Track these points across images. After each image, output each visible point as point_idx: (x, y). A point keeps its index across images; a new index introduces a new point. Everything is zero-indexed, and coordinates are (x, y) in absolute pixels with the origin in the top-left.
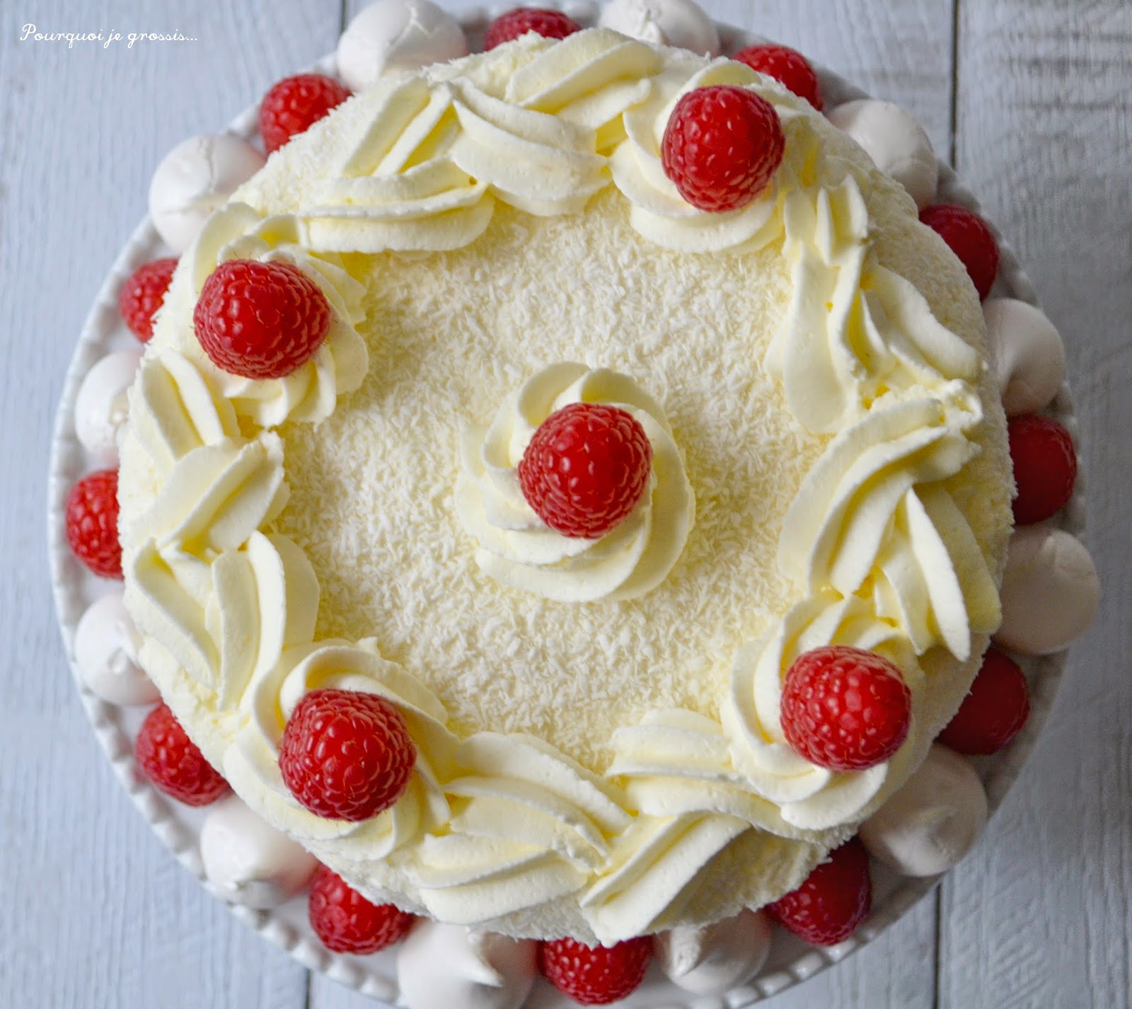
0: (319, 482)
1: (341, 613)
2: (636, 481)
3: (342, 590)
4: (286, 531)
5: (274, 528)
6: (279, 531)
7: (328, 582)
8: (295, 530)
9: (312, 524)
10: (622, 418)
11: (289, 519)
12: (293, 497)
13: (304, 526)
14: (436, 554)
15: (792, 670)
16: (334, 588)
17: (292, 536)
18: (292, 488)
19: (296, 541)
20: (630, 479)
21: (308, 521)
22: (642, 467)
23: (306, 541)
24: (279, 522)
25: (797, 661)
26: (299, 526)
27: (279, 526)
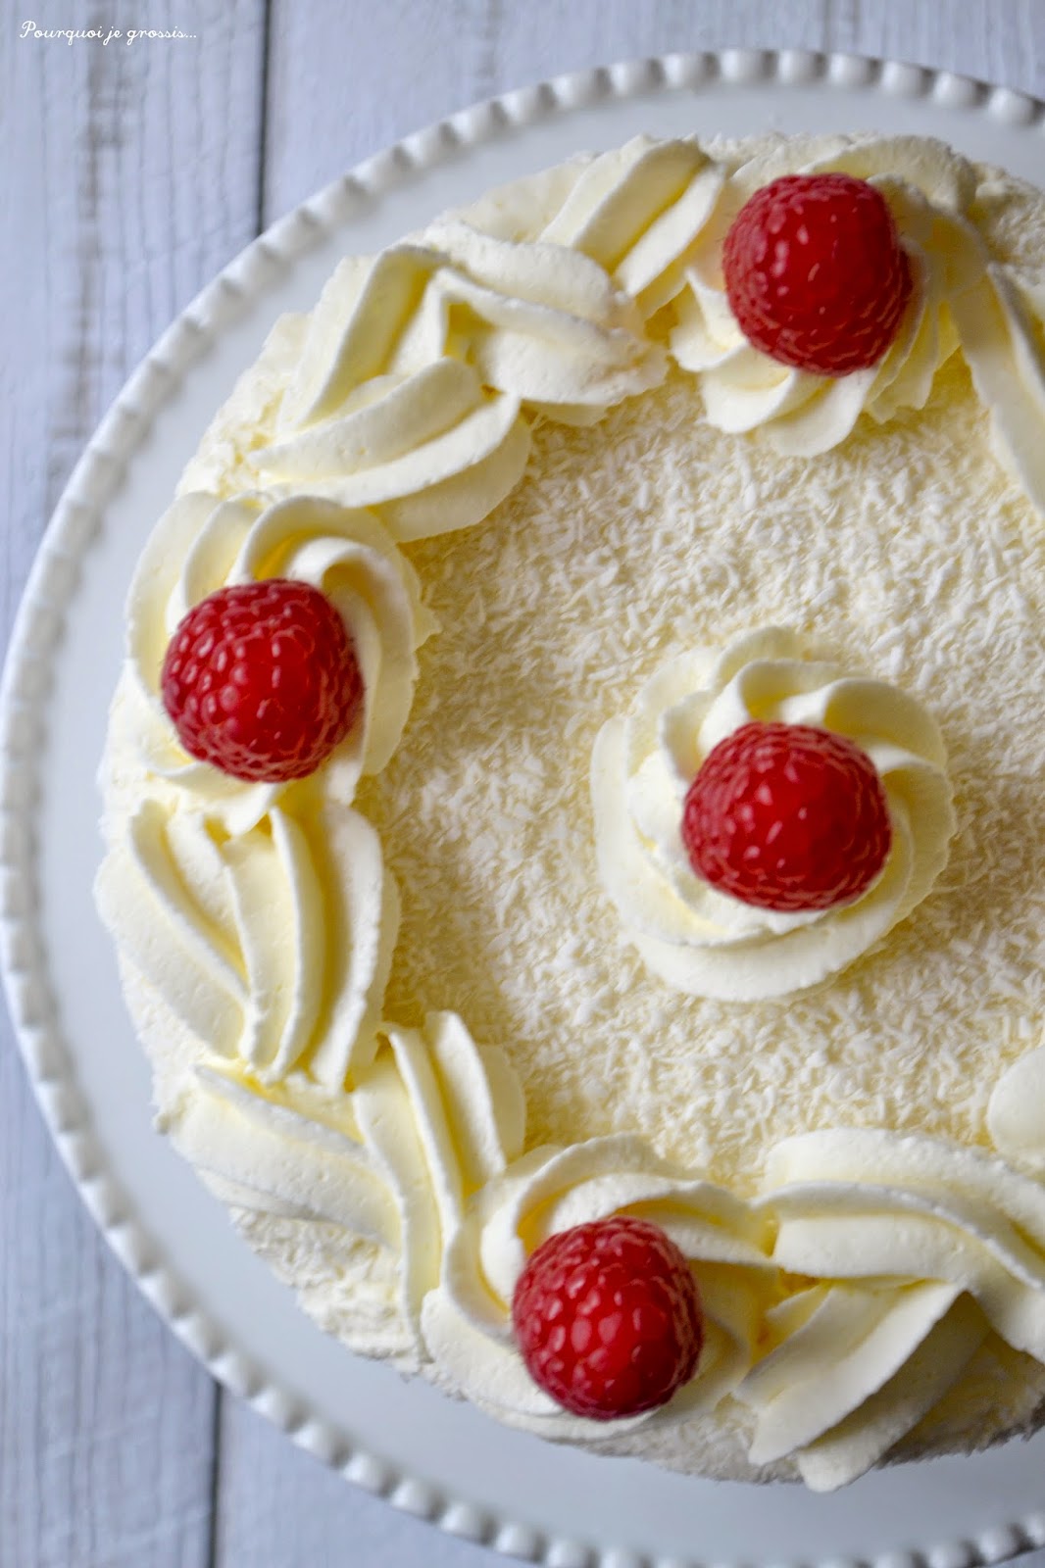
0: (627, 458)
1: (458, 565)
2: (795, 896)
3: (490, 554)
4: (538, 441)
5: (536, 424)
6: (536, 432)
7: (492, 529)
8: (545, 453)
9: (564, 471)
10: (878, 839)
11: (558, 438)
12: (591, 431)
13: (558, 462)
14: (594, 662)
15: (627, 1223)
16: (488, 542)
17: (536, 452)
18: (603, 423)
19: (531, 461)
20: (794, 888)
21: (565, 465)
22: (819, 897)
23: (536, 473)
24: (549, 425)
25: (646, 1225)
26: (553, 456)
27: (543, 428)
